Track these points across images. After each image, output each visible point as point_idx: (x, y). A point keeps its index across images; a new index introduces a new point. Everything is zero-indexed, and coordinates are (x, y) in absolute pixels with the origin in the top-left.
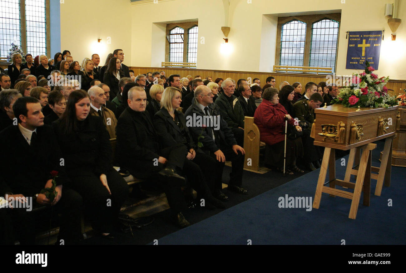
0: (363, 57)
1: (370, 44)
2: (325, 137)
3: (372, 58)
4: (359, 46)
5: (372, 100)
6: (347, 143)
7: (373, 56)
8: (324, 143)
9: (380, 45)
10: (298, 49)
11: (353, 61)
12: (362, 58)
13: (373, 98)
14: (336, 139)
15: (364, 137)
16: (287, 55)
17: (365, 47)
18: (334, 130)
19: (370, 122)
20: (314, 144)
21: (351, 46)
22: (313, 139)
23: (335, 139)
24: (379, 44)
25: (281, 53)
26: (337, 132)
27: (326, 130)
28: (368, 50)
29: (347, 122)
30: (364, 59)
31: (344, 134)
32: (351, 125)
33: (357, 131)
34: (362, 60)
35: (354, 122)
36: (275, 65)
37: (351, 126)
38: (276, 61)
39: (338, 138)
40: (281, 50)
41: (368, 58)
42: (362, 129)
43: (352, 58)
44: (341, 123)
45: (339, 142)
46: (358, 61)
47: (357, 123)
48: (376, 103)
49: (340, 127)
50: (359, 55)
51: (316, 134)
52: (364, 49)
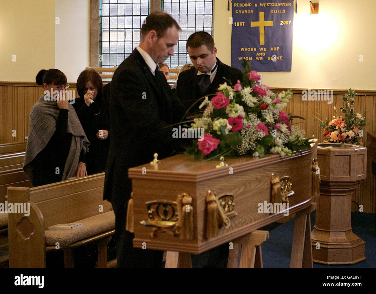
0: (263, 46)
1: (272, 20)
2: (154, 229)
3: (278, 48)
4: (253, 24)
5: (252, 141)
6: (200, 238)
7: (281, 44)
8: (154, 241)
9: (292, 23)
10: (136, 31)
11: (243, 54)
12: (261, 49)
13: (254, 137)
14: (177, 232)
15: (241, 220)
16: (113, 44)
17: (265, 27)
18: (172, 213)
19: (250, 187)
20: (134, 246)
21: (238, 24)
22: (132, 235)
23: (174, 232)
24: (290, 21)
25: (101, 41)
26: (177, 215)
27: (156, 213)
28: (270, 33)
29: (195, 193)
30: (263, 51)
31: (192, 219)
32: (206, 197)
33: (221, 209)
34: (261, 52)
35: (213, 191)
36: (90, 66)
37: (206, 200)
38: (90, 58)
39: (178, 228)
40: (101, 35)
41: (272, 49)
42: (233, 204)
43: (242, 49)
44: (184, 196)
45: (181, 237)
46: (253, 55)
47: (219, 193)
48: (259, 146)
49: (183, 205)
50: (255, 43)
51: (137, 223)
52: (262, 31)
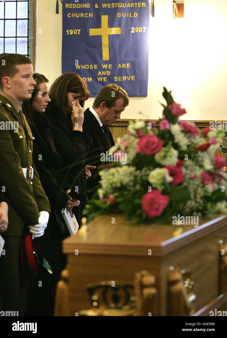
0: (106, 62)
1: (120, 26)
3: (128, 65)
4: (93, 32)
7: (132, 59)
9: (147, 30)
12: (105, 66)
13: (200, 192)
17: (109, 36)
18: (125, 298)
21: (71, 32)
24: (145, 28)
26: (134, 302)
28: (117, 45)
30: (108, 69)
32: (168, 276)
34: (104, 70)
35: (175, 267)
37: (168, 280)
41: (120, 66)
43: (78, 67)
44: (144, 275)
46: (93, 74)
47: (180, 270)
49: (143, 286)
50: (96, 57)
52: (105, 42)
